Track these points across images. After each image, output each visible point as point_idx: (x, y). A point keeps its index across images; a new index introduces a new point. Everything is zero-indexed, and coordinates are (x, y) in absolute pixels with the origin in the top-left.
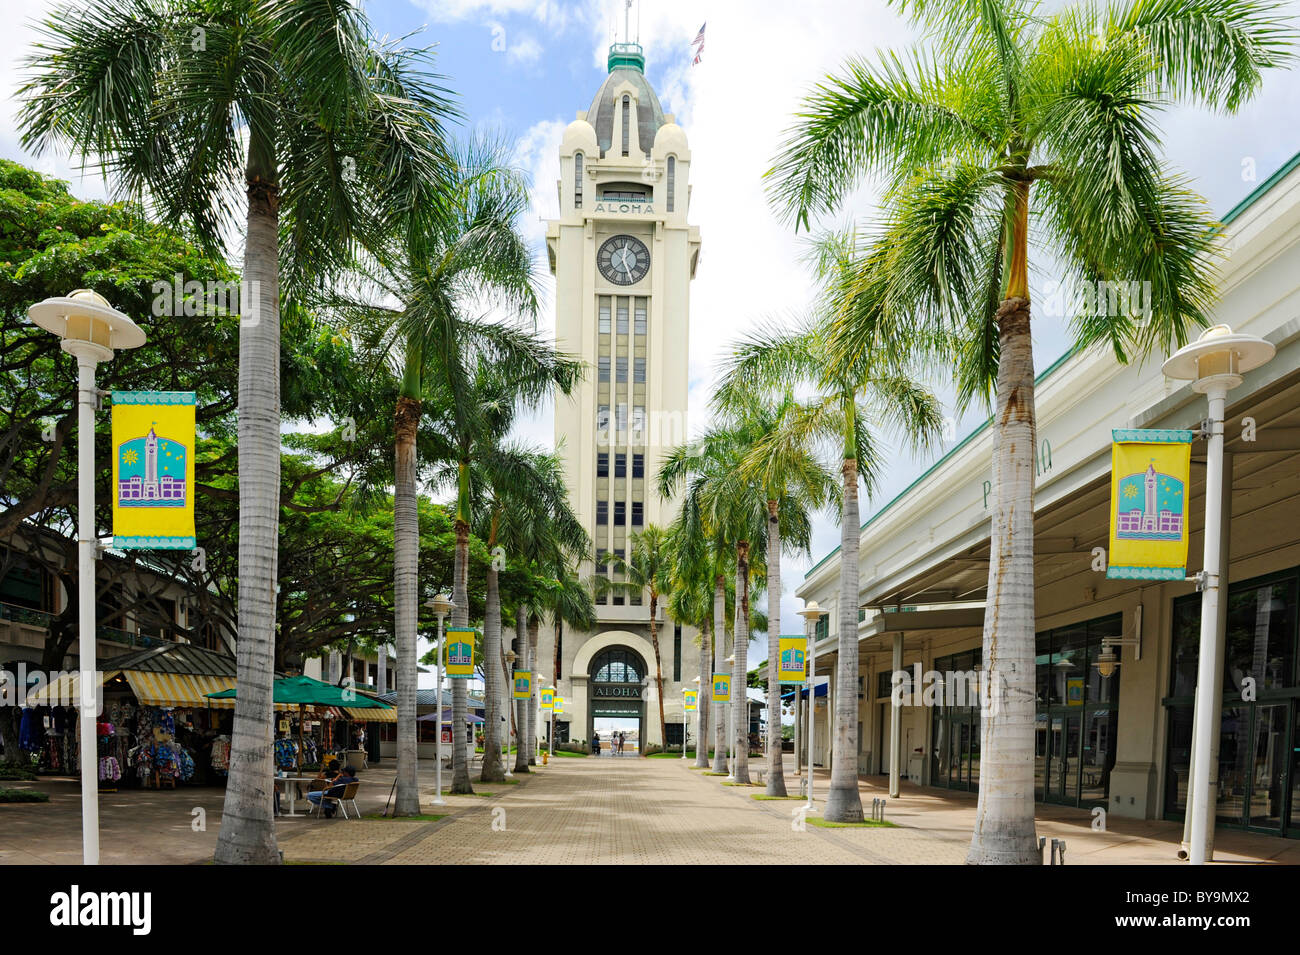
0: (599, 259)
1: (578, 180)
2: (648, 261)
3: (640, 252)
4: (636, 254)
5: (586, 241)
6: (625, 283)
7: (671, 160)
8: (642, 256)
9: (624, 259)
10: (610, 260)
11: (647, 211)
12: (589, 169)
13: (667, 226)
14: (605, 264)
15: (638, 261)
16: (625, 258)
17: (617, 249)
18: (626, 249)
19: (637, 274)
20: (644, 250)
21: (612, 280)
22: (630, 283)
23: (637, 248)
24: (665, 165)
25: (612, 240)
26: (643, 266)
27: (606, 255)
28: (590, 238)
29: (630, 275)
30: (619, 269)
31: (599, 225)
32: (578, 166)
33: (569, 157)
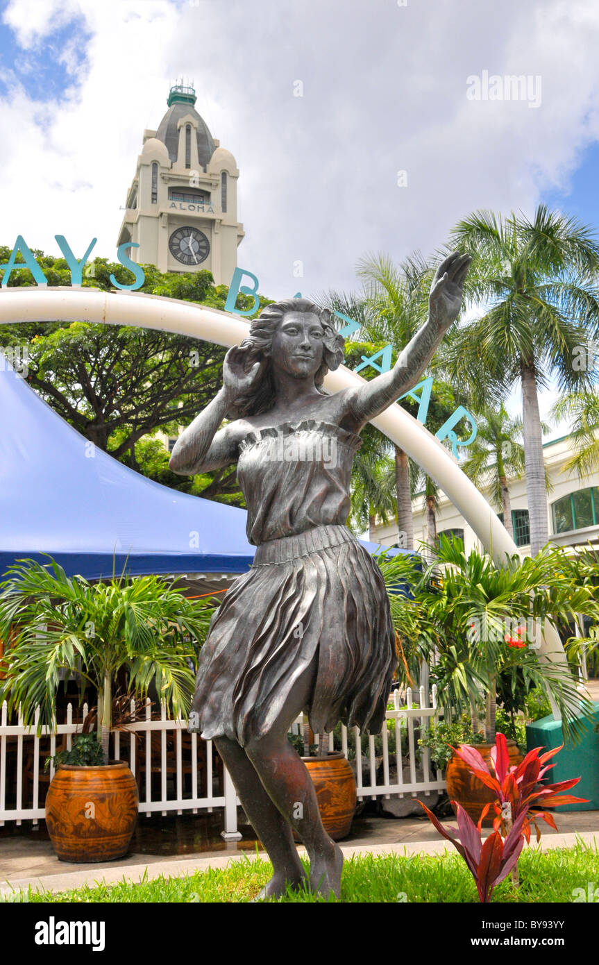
0: (171, 244)
1: (154, 182)
2: (208, 248)
3: (201, 241)
4: (199, 242)
5: (161, 229)
6: (190, 263)
7: (224, 175)
8: (203, 244)
9: (190, 245)
10: (179, 245)
11: (209, 211)
12: (163, 175)
13: (223, 223)
14: (175, 248)
15: (200, 247)
16: (190, 243)
17: (184, 237)
18: (191, 237)
19: (200, 257)
20: (205, 239)
21: (181, 260)
22: (194, 264)
23: (200, 238)
24: (220, 178)
25: (180, 230)
26: (204, 251)
27: (176, 241)
28: (164, 227)
29: (195, 258)
30: (186, 252)
31: (171, 218)
32: (155, 173)
33: (148, 166)
